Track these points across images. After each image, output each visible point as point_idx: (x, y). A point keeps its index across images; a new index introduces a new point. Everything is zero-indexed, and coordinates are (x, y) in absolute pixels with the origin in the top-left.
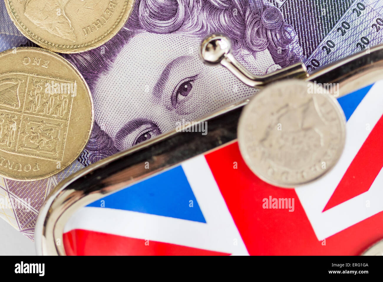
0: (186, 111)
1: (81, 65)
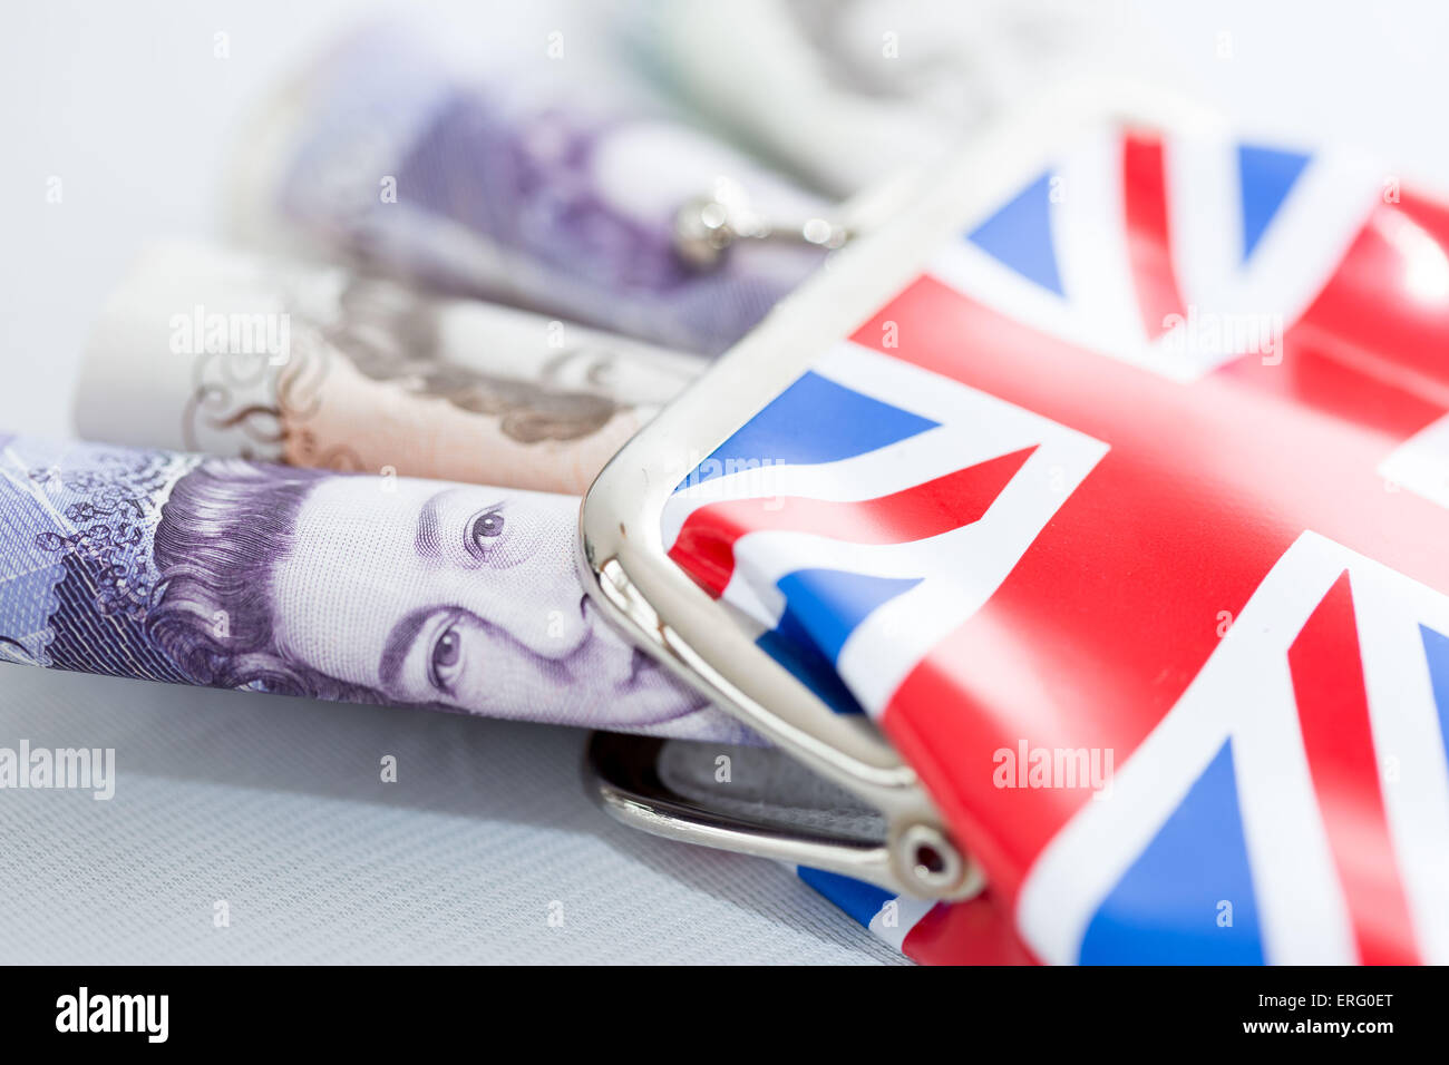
0: (515, 557)
1: (219, 564)
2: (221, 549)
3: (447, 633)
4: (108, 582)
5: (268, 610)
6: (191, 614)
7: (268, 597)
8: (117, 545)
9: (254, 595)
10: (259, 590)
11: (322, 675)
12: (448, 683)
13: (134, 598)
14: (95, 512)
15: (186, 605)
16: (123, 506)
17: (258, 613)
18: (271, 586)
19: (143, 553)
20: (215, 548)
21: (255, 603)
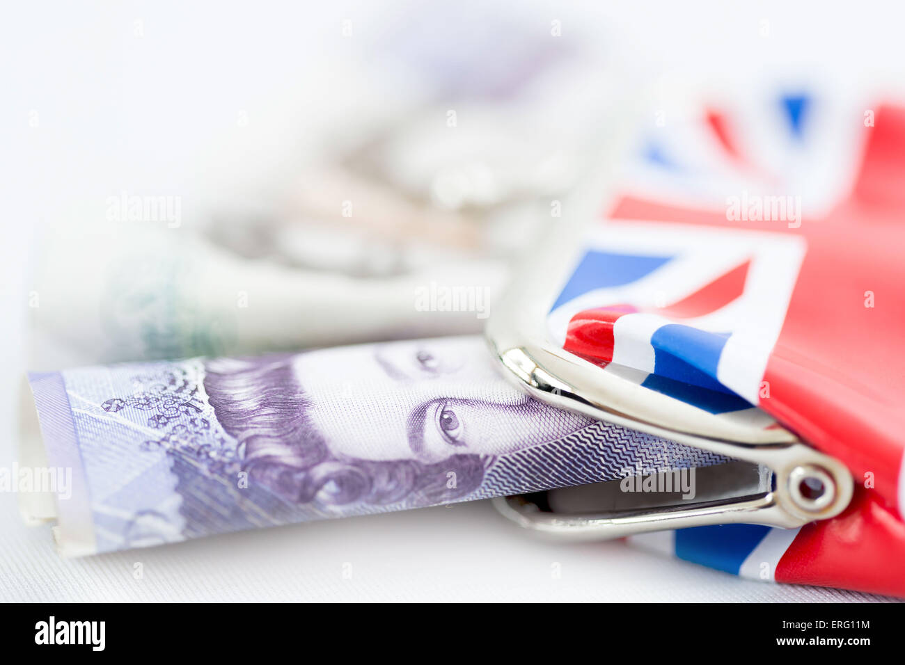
2: (266, 415)
3: (443, 413)
4: (203, 457)
5: (319, 437)
6: (268, 456)
7: (316, 431)
8: (197, 433)
9: (305, 432)
10: (307, 429)
11: (373, 462)
12: (458, 439)
13: (226, 460)
14: (168, 418)
15: (262, 452)
16: (183, 408)
17: (314, 441)
18: (314, 424)
19: (217, 432)
20: (262, 415)
21: (309, 436)
